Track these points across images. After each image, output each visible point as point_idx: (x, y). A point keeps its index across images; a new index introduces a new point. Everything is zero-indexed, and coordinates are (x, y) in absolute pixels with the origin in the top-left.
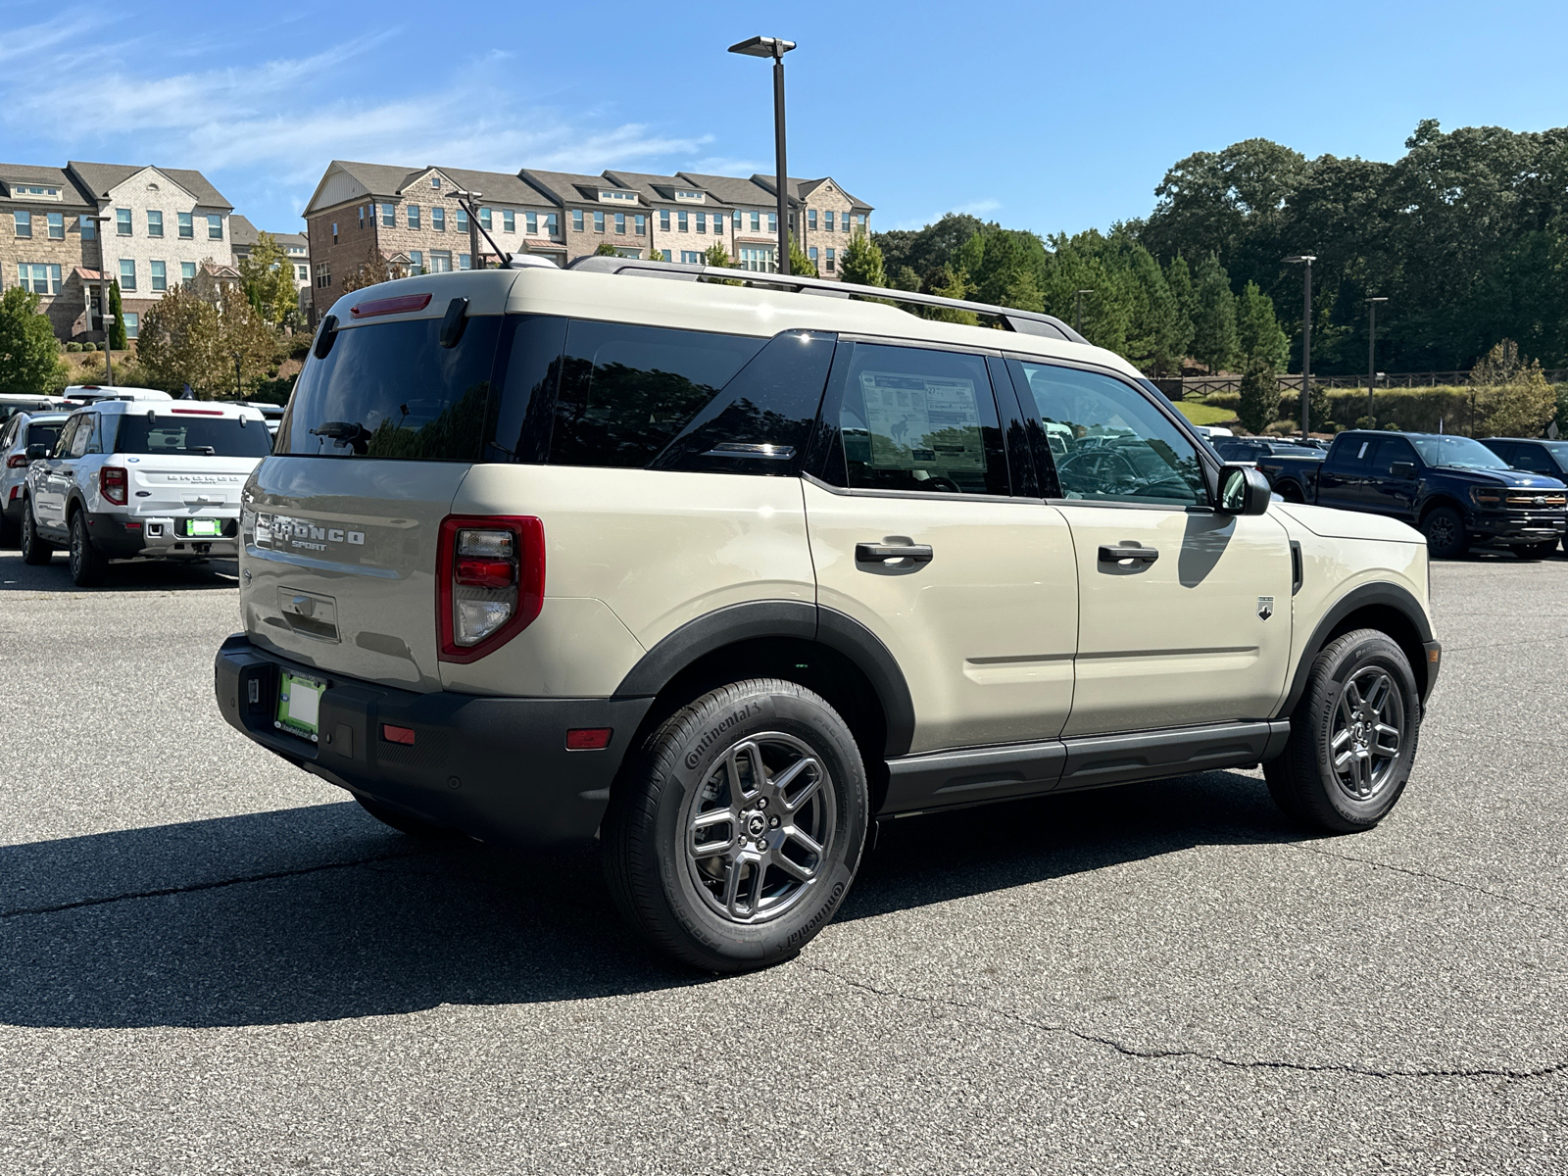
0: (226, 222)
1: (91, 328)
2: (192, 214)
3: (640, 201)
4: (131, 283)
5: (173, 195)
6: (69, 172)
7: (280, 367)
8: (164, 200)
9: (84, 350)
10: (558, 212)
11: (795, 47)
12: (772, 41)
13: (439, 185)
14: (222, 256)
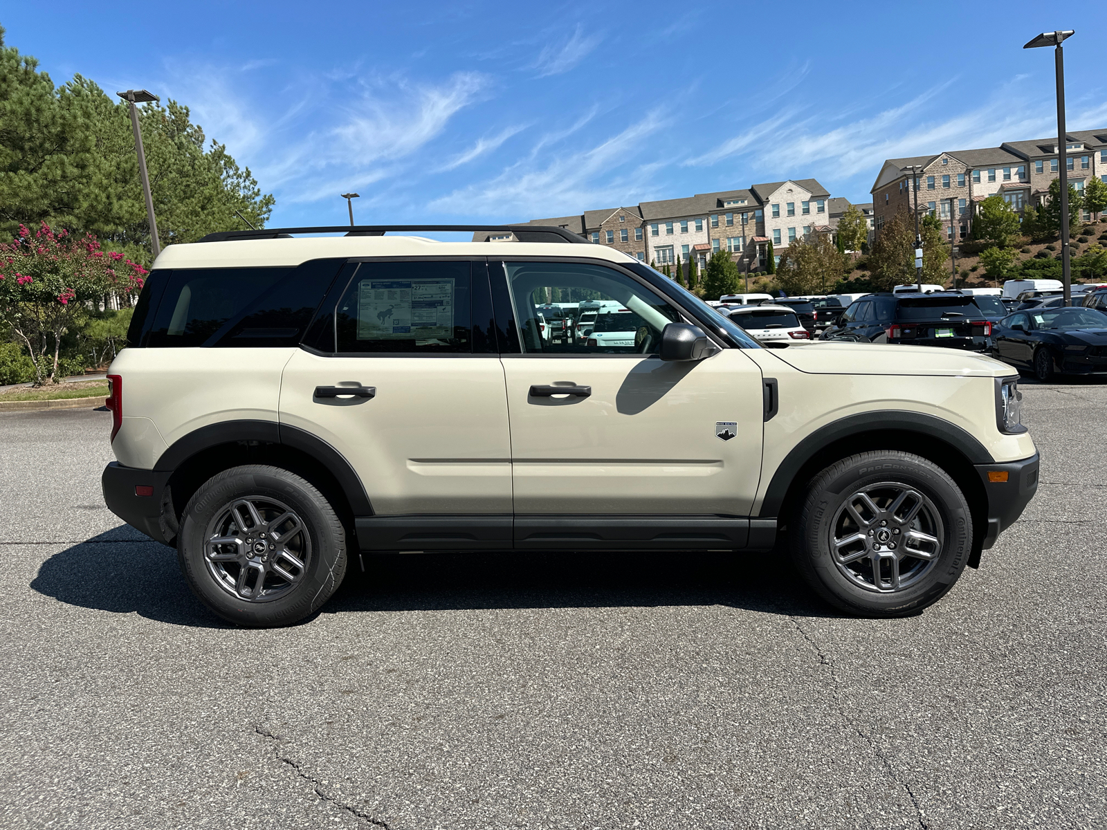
0: (826, 203)
1: (759, 265)
2: (809, 201)
3: (1085, 147)
4: (778, 240)
5: (799, 193)
6: (752, 191)
7: (850, 275)
8: (795, 197)
9: (755, 276)
10: (1026, 164)
11: (1074, 33)
12: (1054, 33)
13: (947, 162)
14: (822, 221)
